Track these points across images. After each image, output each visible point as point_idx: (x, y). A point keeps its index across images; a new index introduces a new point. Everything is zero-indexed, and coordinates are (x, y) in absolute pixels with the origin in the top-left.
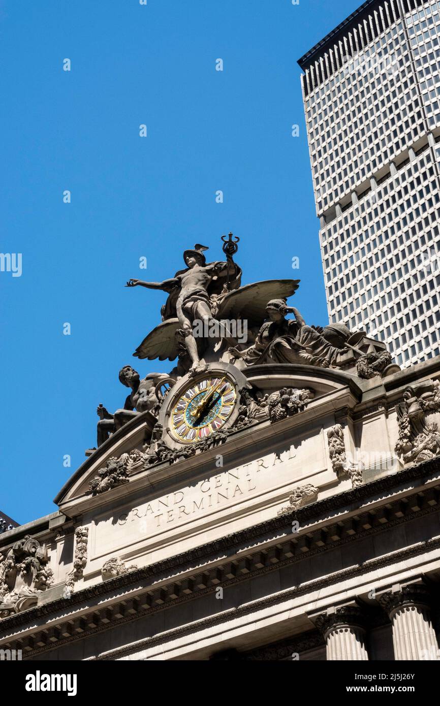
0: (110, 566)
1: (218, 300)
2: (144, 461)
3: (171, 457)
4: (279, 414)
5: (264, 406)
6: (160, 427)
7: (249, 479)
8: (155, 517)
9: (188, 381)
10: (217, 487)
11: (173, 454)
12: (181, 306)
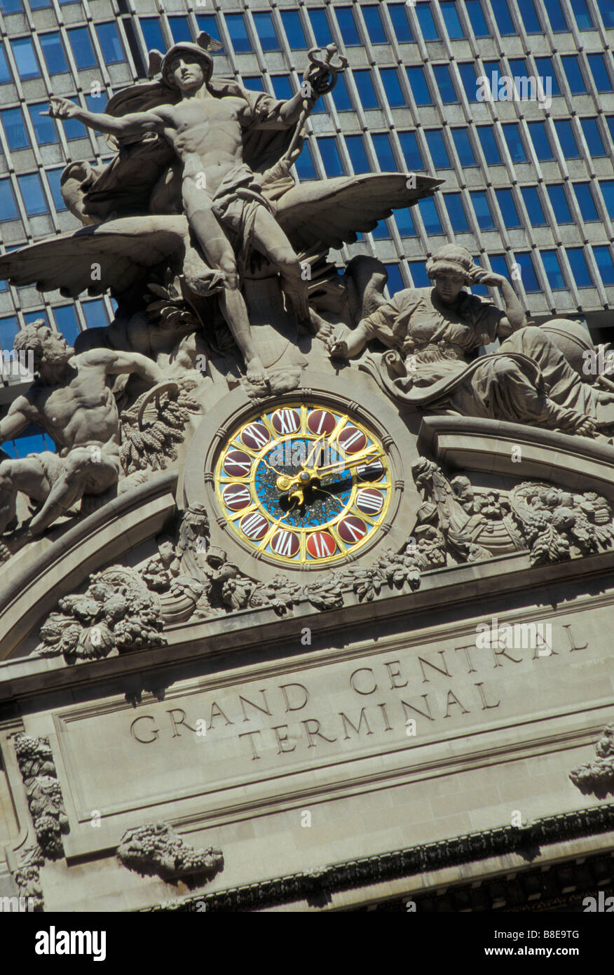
0: (153, 845)
1: (272, 199)
2: (194, 597)
3: (275, 602)
4: (556, 550)
5: (496, 517)
6: (204, 513)
7: (478, 682)
8: (240, 736)
9: (250, 406)
10: (396, 687)
11: (272, 592)
12: (212, 209)
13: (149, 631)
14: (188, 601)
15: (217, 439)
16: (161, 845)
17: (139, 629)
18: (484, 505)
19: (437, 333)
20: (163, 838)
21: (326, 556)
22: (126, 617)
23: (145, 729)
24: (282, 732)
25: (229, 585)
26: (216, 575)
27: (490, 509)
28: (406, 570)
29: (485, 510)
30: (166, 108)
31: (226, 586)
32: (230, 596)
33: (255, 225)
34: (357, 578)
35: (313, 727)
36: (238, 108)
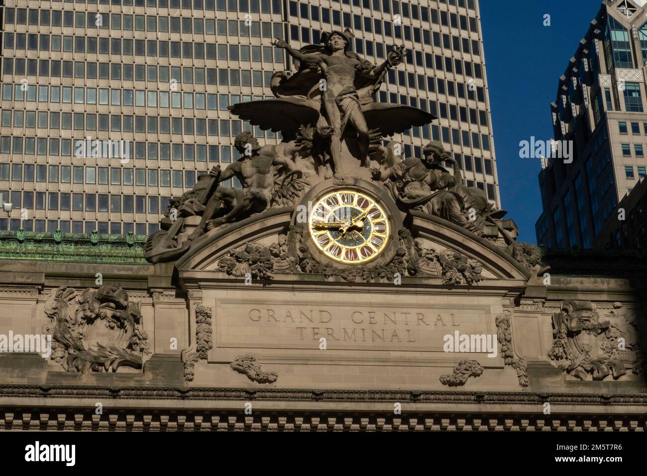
0: (248, 365)
2: (290, 263)
3: (326, 272)
4: (456, 279)
5: (432, 260)
6: (303, 228)
7: (408, 329)
8: (297, 328)
9: (333, 188)
10: (371, 323)
11: (325, 268)
12: (336, 100)
13: (267, 271)
14: (287, 263)
15: (315, 199)
16: (251, 366)
17: (263, 269)
18: (428, 254)
19: (422, 178)
20: (253, 363)
21: (352, 260)
22: (259, 263)
23: (255, 315)
24: (316, 331)
25: (307, 262)
26: (301, 255)
27: (430, 256)
28: (387, 273)
29: (427, 256)
30: (325, 56)
31: (305, 261)
32: (306, 266)
33: (353, 112)
34: (364, 271)
35: (330, 332)
36: (356, 63)
